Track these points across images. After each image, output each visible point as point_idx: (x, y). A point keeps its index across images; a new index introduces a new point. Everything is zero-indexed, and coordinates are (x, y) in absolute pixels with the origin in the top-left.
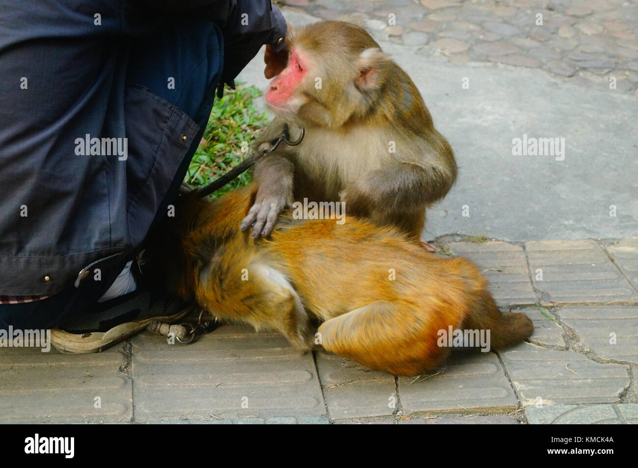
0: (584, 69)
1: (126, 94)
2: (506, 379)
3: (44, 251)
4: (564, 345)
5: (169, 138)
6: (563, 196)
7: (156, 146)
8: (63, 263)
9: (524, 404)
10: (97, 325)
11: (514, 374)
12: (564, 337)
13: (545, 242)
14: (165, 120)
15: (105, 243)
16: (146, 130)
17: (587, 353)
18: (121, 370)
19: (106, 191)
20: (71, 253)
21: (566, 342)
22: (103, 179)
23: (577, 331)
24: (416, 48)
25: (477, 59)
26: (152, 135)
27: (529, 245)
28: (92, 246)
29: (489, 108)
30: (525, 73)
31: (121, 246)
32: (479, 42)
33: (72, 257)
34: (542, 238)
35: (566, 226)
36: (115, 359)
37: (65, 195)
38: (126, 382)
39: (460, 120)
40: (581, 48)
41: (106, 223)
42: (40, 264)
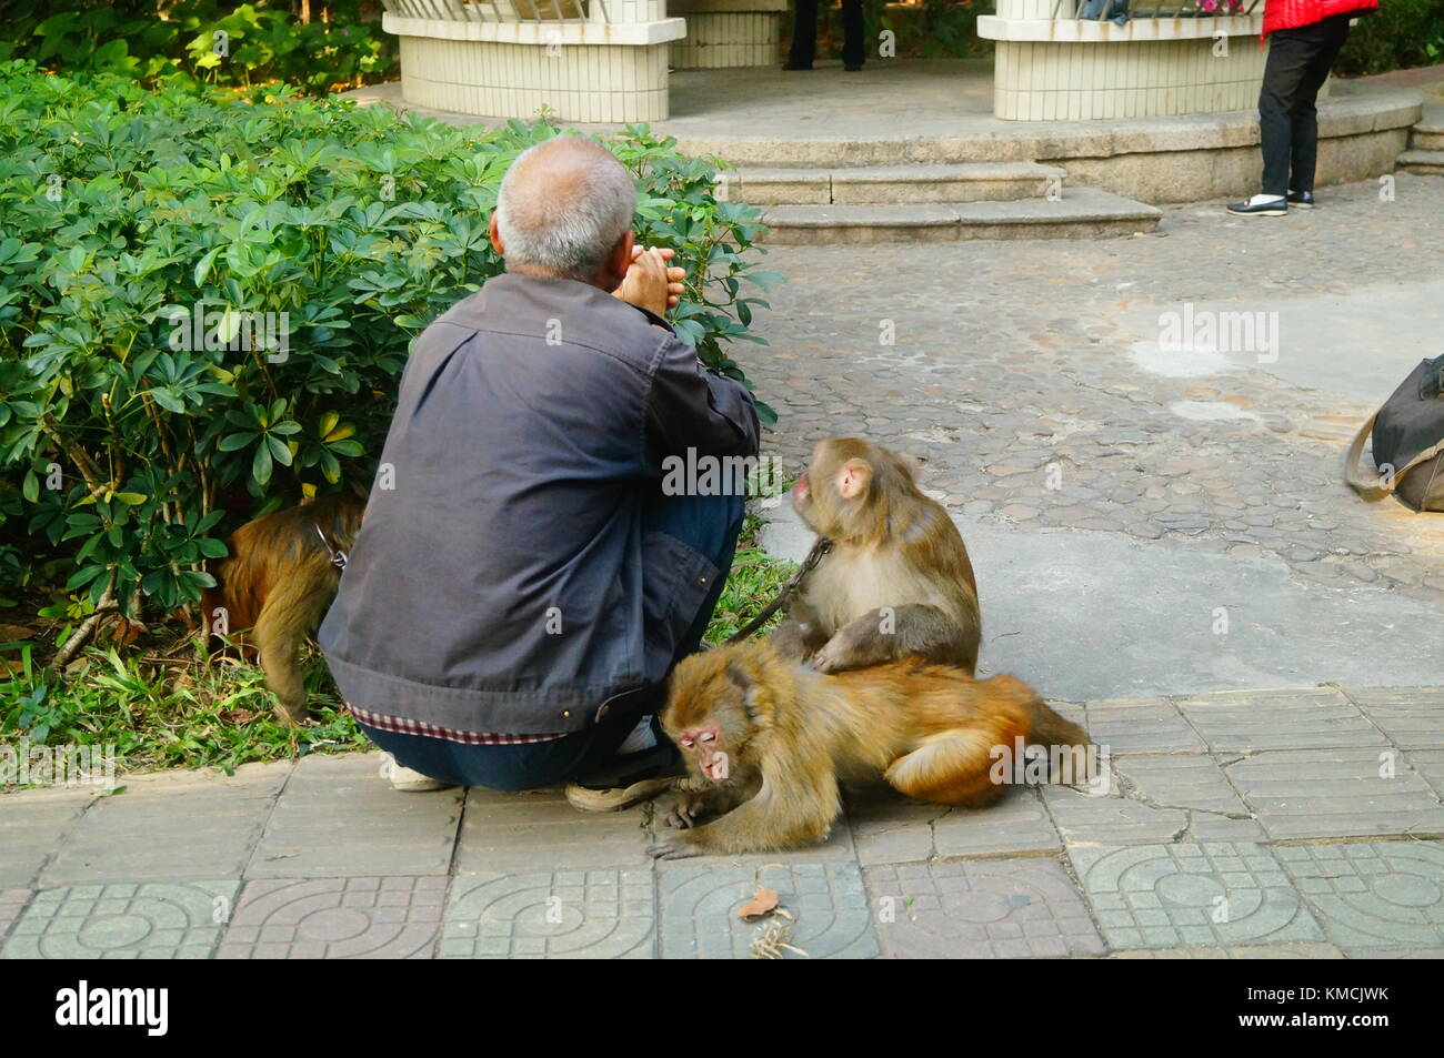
0: (1172, 530)
1: (642, 537)
2: (1052, 825)
3: (562, 686)
4: (1118, 793)
5: (687, 580)
6: (1135, 656)
7: (673, 588)
8: (581, 697)
9: (1069, 847)
10: (616, 782)
11: (1060, 820)
12: (1119, 786)
13: (1109, 701)
14: (683, 561)
15: (623, 677)
16: (661, 570)
17: (1144, 801)
18: (642, 826)
19: (622, 627)
20: (589, 688)
21: (1122, 791)
22: (619, 615)
23: (1134, 779)
24: (979, 516)
25: (1049, 525)
26: (669, 576)
27: (1090, 704)
28: (611, 680)
29: (1058, 573)
30: (1102, 536)
31: (639, 680)
32: (1050, 507)
33: (590, 692)
34: (1107, 697)
35: (1135, 686)
36: (637, 816)
37: (583, 627)
38: (647, 836)
39: (1024, 587)
40: (1171, 509)
41: (623, 658)
42: (560, 699)
